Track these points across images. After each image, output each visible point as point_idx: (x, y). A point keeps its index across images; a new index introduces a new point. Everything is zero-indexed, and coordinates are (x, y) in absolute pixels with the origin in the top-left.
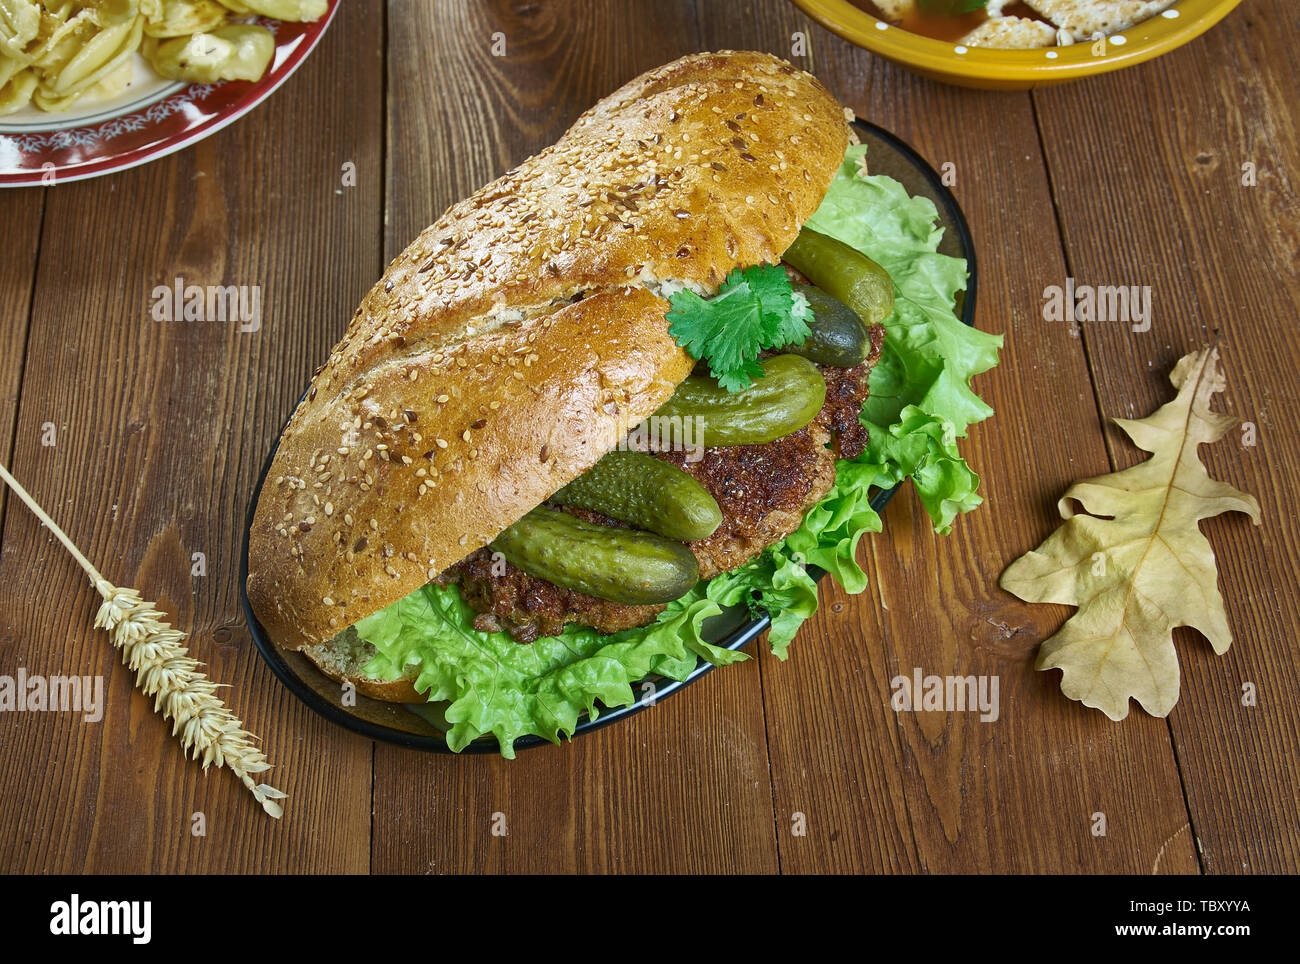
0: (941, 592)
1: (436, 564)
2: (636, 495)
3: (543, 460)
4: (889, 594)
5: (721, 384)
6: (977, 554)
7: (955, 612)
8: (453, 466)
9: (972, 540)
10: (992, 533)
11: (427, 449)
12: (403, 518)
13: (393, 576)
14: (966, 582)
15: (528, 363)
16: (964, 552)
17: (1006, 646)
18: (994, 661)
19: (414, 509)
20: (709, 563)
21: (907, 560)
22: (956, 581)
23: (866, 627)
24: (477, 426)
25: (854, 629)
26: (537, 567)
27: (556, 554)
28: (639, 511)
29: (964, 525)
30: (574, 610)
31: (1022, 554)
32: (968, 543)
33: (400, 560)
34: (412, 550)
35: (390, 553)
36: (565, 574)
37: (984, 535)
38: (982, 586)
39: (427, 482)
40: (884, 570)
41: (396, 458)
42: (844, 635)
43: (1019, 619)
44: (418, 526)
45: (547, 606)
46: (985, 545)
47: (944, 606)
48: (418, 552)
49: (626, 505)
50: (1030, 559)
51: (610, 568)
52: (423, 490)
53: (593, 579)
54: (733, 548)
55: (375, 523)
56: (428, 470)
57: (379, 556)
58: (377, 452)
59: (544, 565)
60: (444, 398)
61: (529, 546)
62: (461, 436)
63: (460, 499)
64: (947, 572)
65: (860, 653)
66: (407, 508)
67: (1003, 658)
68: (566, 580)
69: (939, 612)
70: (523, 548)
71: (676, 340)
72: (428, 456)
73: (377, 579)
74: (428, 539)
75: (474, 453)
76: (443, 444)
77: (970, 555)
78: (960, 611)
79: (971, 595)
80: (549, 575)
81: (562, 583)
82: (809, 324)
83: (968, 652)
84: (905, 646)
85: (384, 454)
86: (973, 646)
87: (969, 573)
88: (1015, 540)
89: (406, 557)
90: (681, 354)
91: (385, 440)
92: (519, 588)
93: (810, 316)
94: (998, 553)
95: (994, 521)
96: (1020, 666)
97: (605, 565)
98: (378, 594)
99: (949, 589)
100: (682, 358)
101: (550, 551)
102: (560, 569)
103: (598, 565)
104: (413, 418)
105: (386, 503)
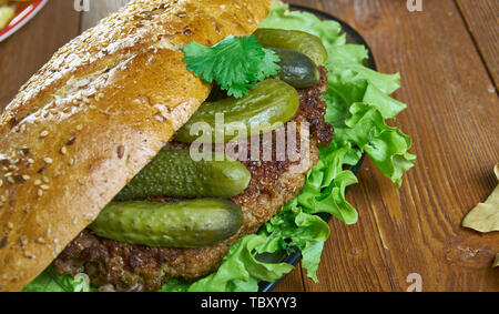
0: (423, 235)
1: (60, 242)
2: (189, 173)
3: (120, 157)
4: (388, 241)
5: (229, 94)
6: (444, 212)
7: (433, 245)
8: (58, 173)
9: (440, 204)
10: (453, 199)
11: (39, 167)
12: (30, 216)
13: (30, 258)
14: (439, 227)
15: (97, 99)
16: (436, 211)
17: (471, 261)
18: (465, 271)
19: (36, 207)
20: (250, 215)
21: (398, 220)
22: (432, 228)
23: (375, 262)
24: (70, 143)
25: (366, 262)
26: (133, 235)
27: (143, 220)
28: (194, 184)
29: (434, 196)
30: (165, 261)
31: (474, 206)
32: (438, 208)
33: (33, 245)
34: (40, 236)
35: (25, 242)
36: (152, 233)
37: (448, 201)
38: (450, 229)
39: (43, 186)
40: (383, 227)
41: (19, 179)
42: (360, 266)
43: (479, 245)
44: (42, 218)
45: (146, 263)
46: (449, 206)
47: (426, 243)
48: (44, 235)
49: (185, 182)
50: (480, 208)
51: (182, 220)
52: (41, 193)
53: (172, 232)
54: (264, 201)
55: (11, 225)
56: (42, 179)
57: (18, 246)
58: (5, 179)
59: (136, 231)
60: (45, 133)
61: (124, 221)
62: (60, 152)
63: (67, 194)
64: (425, 224)
65: (372, 276)
66: (31, 208)
67: (471, 268)
68: (154, 238)
69: (423, 247)
70: (120, 223)
71: (193, 73)
72: (40, 171)
73: (19, 262)
74: (50, 226)
75: (72, 161)
76: (49, 160)
77: (440, 213)
78: (437, 245)
79: (443, 235)
80: (141, 238)
81: (152, 241)
82: (277, 63)
83: (446, 267)
84: (402, 269)
85: (10, 179)
86: (448, 263)
87: (441, 223)
88: (469, 201)
89: (36, 242)
90: (199, 83)
91: (10, 170)
92: (123, 256)
93: (277, 59)
94: (458, 209)
95: (454, 192)
96: (483, 272)
97: (178, 219)
98: (22, 274)
99: (428, 233)
100: (201, 86)
101: (138, 219)
102: (148, 231)
103: (173, 220)
104: (26, 152)
105: (17, 209)
